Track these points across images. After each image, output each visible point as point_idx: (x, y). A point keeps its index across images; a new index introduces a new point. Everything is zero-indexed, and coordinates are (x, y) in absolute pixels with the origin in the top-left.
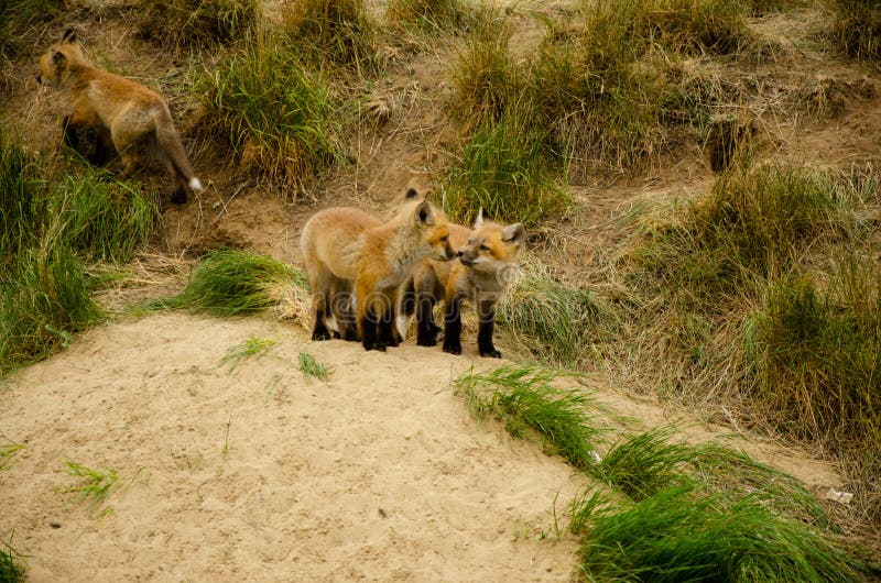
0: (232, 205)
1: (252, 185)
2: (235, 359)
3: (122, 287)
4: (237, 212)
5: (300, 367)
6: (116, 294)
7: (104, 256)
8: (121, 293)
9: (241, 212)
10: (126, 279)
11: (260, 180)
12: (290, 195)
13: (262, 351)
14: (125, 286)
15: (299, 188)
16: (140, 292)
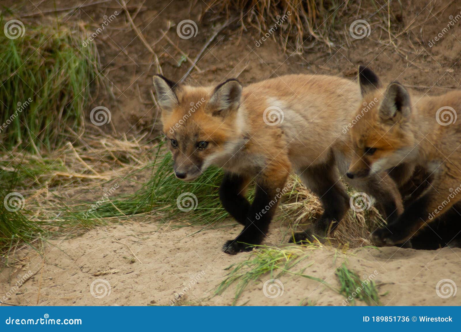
0: (207, 56)
1: (234, 27)
2: (240, 282)
3: (50, 186)
4: (213, 67)
5: (339, 288)
6: (44, 195)
7: (20, 140)
8: (49, 194)
9: (221, 66)
10: (55, 174)
11: (245, 18)
12: (292, 39)
13: (281, 269)
14: (55, 184)
15: (305, 29)
16: (78, 192)
